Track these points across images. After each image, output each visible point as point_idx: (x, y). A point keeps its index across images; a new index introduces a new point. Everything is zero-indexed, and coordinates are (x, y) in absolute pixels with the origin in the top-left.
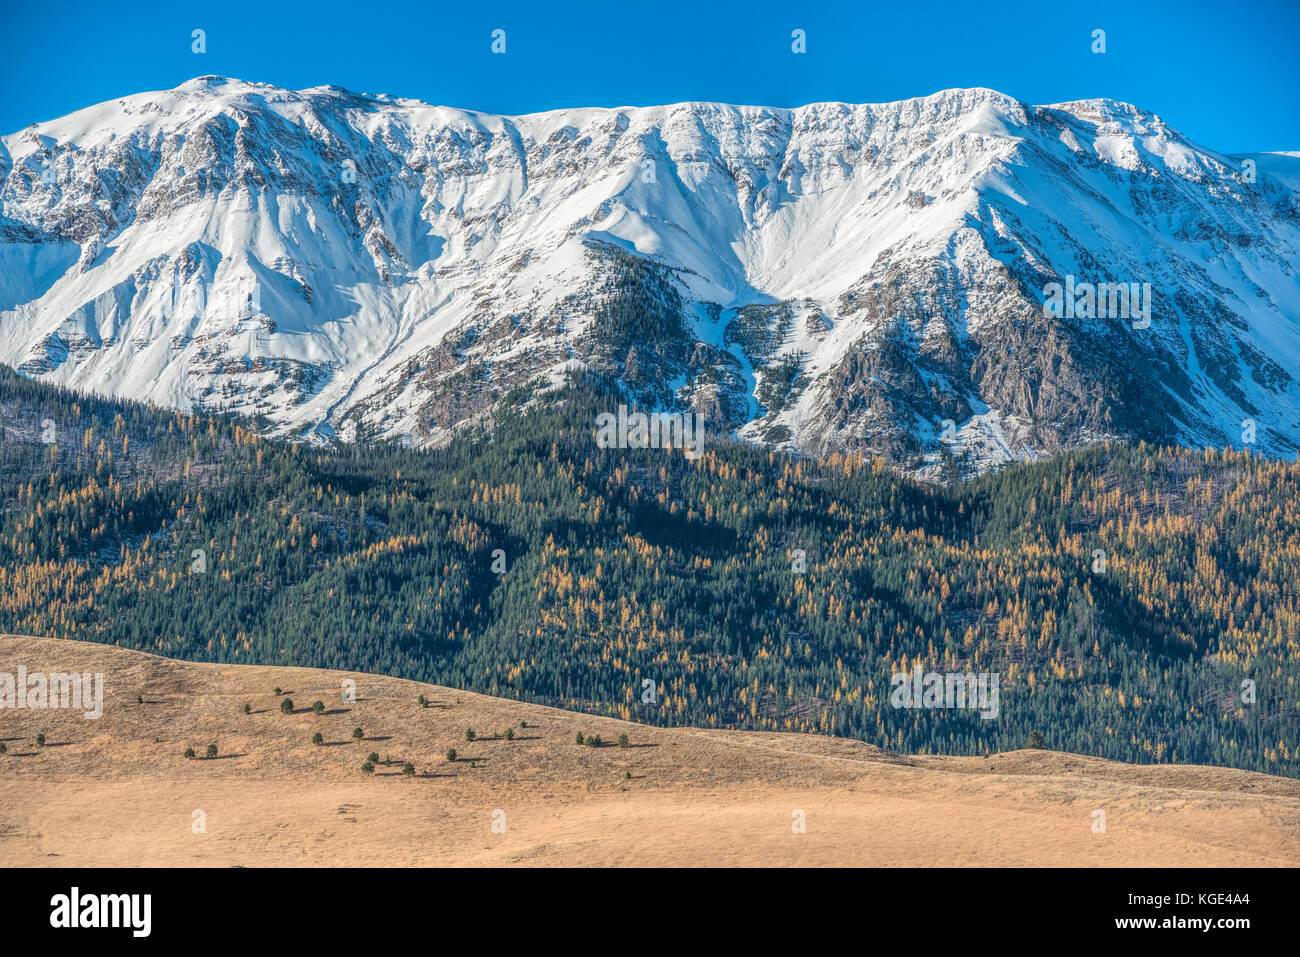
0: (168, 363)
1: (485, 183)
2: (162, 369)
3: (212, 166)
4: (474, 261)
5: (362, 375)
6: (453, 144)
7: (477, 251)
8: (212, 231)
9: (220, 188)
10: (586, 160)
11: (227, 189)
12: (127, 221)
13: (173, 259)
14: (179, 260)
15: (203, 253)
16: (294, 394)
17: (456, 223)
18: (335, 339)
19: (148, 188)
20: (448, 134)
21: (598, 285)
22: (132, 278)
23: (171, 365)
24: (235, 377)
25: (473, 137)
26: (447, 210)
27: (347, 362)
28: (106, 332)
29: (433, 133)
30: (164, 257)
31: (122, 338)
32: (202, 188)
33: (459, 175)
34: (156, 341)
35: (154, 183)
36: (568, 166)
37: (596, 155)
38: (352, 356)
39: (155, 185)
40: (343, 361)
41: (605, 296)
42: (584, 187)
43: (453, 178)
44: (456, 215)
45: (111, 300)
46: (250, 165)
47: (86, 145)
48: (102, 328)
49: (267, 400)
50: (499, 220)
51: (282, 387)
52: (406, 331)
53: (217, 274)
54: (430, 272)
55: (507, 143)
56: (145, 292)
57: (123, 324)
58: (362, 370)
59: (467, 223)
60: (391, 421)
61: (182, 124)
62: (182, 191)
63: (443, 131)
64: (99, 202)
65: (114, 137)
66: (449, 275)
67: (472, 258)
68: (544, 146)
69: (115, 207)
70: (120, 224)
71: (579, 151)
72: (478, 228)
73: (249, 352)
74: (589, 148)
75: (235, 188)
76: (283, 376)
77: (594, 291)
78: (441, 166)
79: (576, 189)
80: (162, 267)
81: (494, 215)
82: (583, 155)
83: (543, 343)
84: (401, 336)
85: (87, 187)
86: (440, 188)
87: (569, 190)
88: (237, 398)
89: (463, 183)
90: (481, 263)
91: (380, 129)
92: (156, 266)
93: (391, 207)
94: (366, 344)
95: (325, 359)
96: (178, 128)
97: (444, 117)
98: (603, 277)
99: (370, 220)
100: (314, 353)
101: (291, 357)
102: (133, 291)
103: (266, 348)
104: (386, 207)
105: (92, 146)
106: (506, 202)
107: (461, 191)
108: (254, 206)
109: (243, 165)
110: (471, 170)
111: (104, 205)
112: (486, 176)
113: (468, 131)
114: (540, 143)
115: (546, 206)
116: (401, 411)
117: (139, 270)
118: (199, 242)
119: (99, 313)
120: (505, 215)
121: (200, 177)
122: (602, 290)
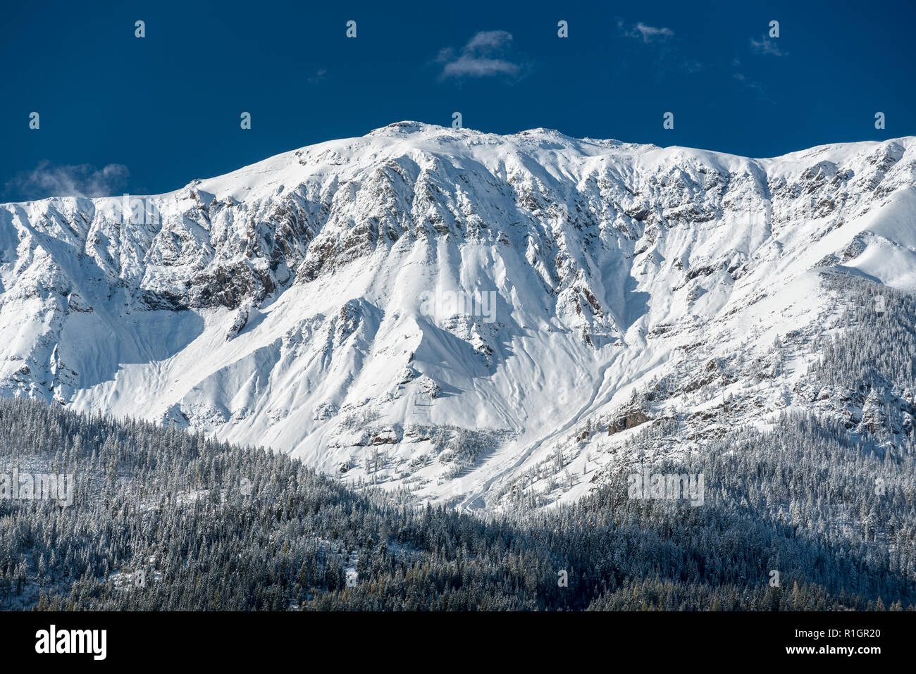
0: (306, 435)
1: (720, 229)
2: (297, 443)
3: (387, 215)
4: (696, 317)
5: (539, 444)
6: (681, 187)
7: (701, 304)
8: (379, 286)
9: (394, 238)
10: (845, 197)
11: (401, 239)
12: (286, 283)
13: (329, 319)
14: (336, 318)
15: (366, 312)
16: (449, 467)
17: (681, 275)
18: (513, 405)
19: (313, 244)
20: (677, 174)
21: (833, 318)
22: (279, 342)
23: (310, 437)
24: (381, 449)
25: (708, 178)
26: (670, 261)
27: (523, 431)
28: (237, 403)
29: (660, 176)
30: (321, 317)
31: (256, 410)
32: (373, 239)
33: (688, 221)
34: (294, 412)
35: (320, 237)
36: (822, 204)
37: (857, 190)
38: (532, 424)
39: (320, 239)
40: (518, 430)
41: (841, 331)
42: (840, 225)
43: (681, 225)
44: (680, 265)
45: (251, 365)
46: (432, 211)
47: (249, 200)
48: (236, 397)
49: (416, 475)
50: (732, 270)
51: (437, 459)
52: (603, 396)
53: (379, 334)
54: (643, 333)
55: (751, 183)
56: (292, 358)
57: (260, 393)
58: (540, 438)
59: (693, 275)
60: (559, 491)
61: (360, 171)
62: (350, 243)
63: (671, 172)
64: (255, 261)
65: (282, 188)
66: (666, 334)
67: (695, 313)
68: (796, 185)
69: (274, 266)
70: (279, 286)
71: (838, 186)
72: (703, 280)
73: (403, 420)
74: (850, 182)
75: (413, 238)
76: (440, 448)
77: (827, 325)
78: (666, 213)
79: (830, 229)
80: (316, 329)
81: (725, 264)
82: (842, 190)
83: (755, 388)
84: (597, 401)
85: (244, 244)
86: (663, 238)
87: (821, 231)
88: (381, 473)
89: (692, 230)
90: (706, 318)
91: (596, 173)
92: (309, 328)
93: (602, 258)
94: (551, 410)
95: (496, 428)
96: (355, 176)
97: (677, 157)
98: (841, 310)
99: (573, 272)
100: (483, 421)
101: (455, 424)
102: (278, 356)
103: (424, 414)
104: (595, 259)
105: (255, 199)
106: (744, 249)
107: (689, 239)
108: (432, 257)
109: (424, 210)
110: (703, 216)
111: (261, 263)
112: (720, 222)
113: (703, 171)
114: (790, 183)
115: (793, 250)
116: (573, 478)
117: (289, 333)
118: (362, 299)
119: (234, 379)
120: (739, 264)
121: (371, 227)
122: (838, 324)
